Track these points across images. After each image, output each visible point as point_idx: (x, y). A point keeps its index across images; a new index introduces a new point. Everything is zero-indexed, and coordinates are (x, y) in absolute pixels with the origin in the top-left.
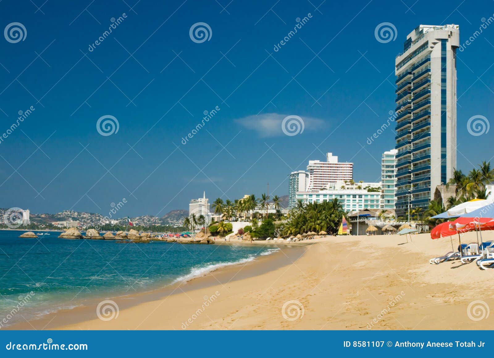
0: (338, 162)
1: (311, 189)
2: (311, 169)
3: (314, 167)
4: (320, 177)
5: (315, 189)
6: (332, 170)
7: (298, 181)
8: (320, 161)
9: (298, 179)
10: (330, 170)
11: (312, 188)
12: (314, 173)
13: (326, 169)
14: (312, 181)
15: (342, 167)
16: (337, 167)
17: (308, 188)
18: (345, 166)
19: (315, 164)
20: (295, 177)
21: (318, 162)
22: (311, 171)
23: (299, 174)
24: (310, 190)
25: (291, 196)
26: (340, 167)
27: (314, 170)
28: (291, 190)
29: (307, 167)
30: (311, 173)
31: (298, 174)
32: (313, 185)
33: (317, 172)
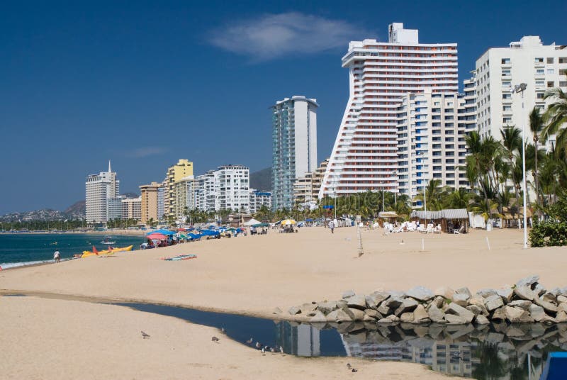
0: (419, 43)
1: (358, 111)
2: (357, 62)
3: (364, 54)
4: (381, 79)
5: (369, 109)
6: (409, 61)
7: (293, 117)
8: (377, 41)
9: (293, 112)
10: (404, 61)
11: (360, 108)
12: (366, 69)
13: (393, 61)
14: (361, 90)
15: (431, 55)
16: (420, 55)
17: (350, 108)
18: (439, 51)
19: (368, 47)
20: (287, 108)
21: (373, 42)
22: (357, 66)
23: (296, 103)
24: (354, 113)
25: (277, 149)
26: (425, 55)
27: (366, 63)
28: (277, 136)
29: (342, 59)
30: (357, 72)
31: (293, 102)
32: (362, 101)
33: (373, 66)
